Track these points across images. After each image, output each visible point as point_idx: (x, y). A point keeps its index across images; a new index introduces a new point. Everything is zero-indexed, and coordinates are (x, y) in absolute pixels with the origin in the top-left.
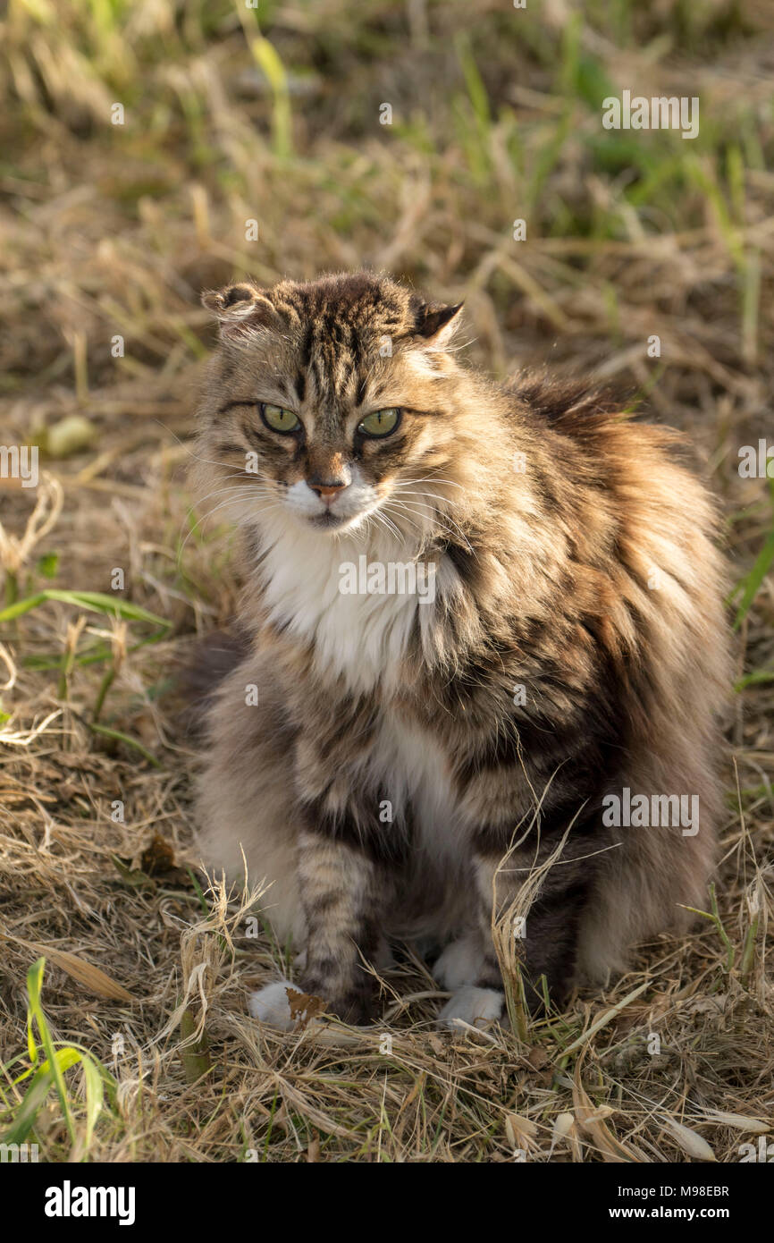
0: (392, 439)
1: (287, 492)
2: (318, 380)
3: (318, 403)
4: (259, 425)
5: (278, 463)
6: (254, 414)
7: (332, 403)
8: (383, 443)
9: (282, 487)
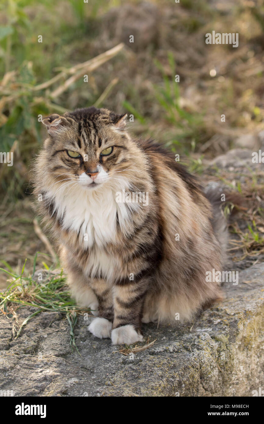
0: (111, 155)
1: (79, 178)
2: (84, 141)
3: (86, 148)
4: (67, 157)
5: (75, 169)
6: (65, 153)
7: (91, 147)
8: (108, 157)
9: (77, 176)
